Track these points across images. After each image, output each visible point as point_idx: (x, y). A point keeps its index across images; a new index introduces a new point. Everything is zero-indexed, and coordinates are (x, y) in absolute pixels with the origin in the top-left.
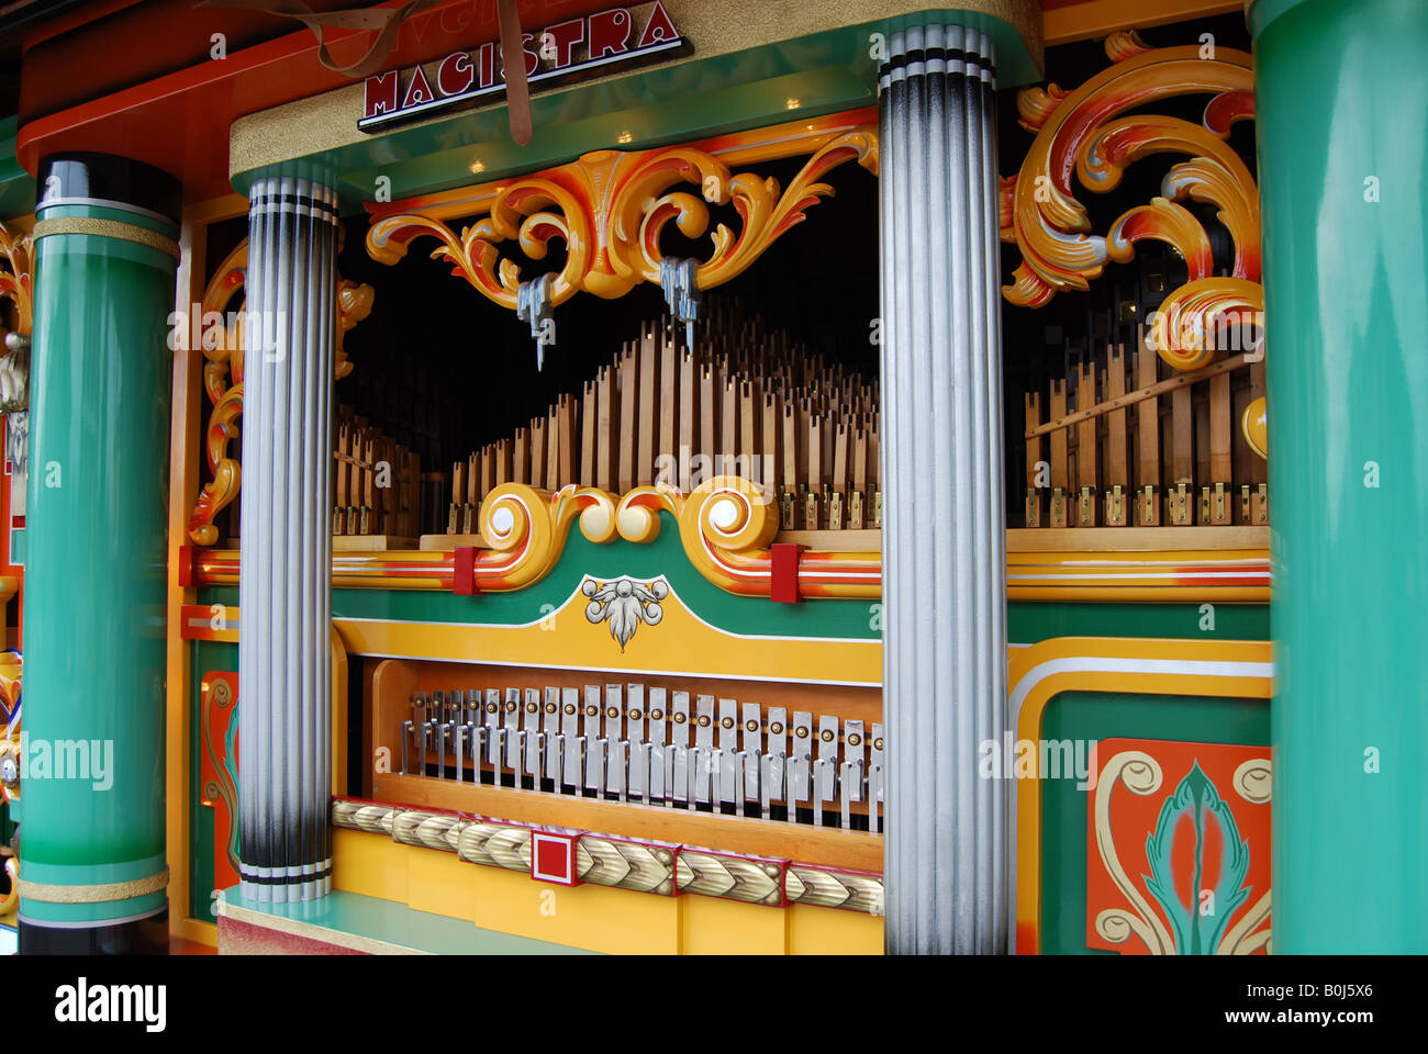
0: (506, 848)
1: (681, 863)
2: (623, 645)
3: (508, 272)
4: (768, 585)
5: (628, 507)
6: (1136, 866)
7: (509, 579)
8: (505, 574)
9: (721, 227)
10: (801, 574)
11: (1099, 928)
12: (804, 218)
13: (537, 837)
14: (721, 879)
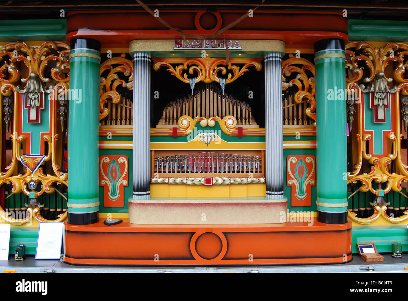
0: (198, 181)
1: (231, 179)
2: (208, 145)
3: (185, 76)
4: (237, 134)
5: (211, 120)
6: (293, 173)
7: (185, 134)
8: (184, 132)
9: (230, 74)
10: (243, 132)
11: (289, 183)
12: (244, 74)
13: (205, 178)
14: (239, 181)
